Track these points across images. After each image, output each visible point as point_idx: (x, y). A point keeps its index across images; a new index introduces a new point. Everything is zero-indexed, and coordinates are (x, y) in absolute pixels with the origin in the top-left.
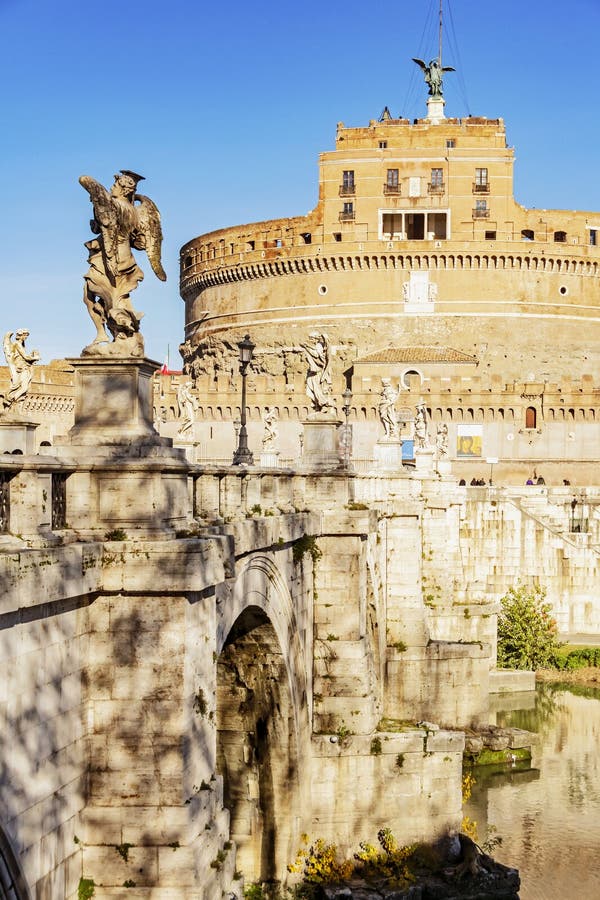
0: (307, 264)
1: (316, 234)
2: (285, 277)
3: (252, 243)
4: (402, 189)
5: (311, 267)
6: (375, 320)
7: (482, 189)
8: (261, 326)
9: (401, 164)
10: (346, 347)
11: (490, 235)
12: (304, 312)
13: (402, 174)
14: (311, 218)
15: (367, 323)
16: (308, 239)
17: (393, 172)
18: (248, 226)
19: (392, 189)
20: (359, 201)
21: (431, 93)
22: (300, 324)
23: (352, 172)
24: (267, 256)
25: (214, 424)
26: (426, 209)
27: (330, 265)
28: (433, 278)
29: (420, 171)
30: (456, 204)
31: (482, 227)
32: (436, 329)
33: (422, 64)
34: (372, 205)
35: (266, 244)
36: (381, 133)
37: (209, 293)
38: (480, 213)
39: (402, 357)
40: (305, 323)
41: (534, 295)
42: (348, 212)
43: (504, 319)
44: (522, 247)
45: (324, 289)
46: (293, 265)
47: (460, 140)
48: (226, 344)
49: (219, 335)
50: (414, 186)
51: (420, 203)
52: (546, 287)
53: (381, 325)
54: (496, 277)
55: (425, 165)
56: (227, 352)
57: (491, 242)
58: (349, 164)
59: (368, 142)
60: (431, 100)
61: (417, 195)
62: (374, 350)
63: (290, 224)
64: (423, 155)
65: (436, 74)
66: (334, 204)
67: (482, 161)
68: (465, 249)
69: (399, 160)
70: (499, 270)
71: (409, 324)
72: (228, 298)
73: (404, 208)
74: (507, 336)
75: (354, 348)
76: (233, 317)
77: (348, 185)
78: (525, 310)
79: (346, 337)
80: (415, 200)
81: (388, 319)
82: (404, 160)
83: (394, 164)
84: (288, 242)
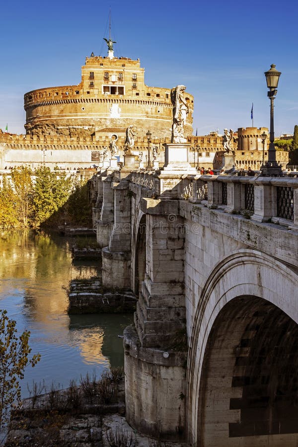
0: (77, 100)
1: (81, 91)
2: (69, 104)
3: (57, 93)
4: (110, 78)
5: (79, 101)
6: (101, 119)
7: (135, 80)
8: (61, 119)
9: (109, 71)
10: (91, 127)
11: (137, 94)
12: (77, 116)
13: (109, 74)
14: (79, 86)
15: (98, 119)
16: (78, 93)
17: (107, 73)
18: (55, 88)
19: (106, 79)
20: (95, 82)
21: (109, 49)
22: (75, 119)
23: (93, 73)
24: (63, 98)
25: (52, 151)
26: (118, 85)
27: (86, 101)
28: (120, 106)
29: (115, 73)
30: (127, 85)
31: (135, 92)
32: (121, 122)
33: (106, 40)
34: (100, 83)
35: (62, 94)
36: (101, 61)
37: (39, 108)
38: (134, 87)
39: (111, 130)
40: (77, 119)
41: (150, 113)
42: (92, 85)
43: (141, 120)
44: (146, 98)
45: (83, 109)
46: (72, 101)
47: (126, 64)
48: (47, 125)
49: (44, 122)
50: (114, 78)
51: (115, 83)
52: (154, 111)
53: (103, 120)
54: (139, 107)
55: (117, 72)
56: (47, 127)
57: (138, 96)
58: (92, 70)
59: (97, 63)
60: (109, 51)
61: (114, 81)
62: (100, 128)
63: (72, 88)
64: (116, 68)
65: (111, 43)
66: (87, 82)
67: (135, 72)
68: (130, 98)
69: (108, 70)
70: (140, 105)
71: (112, 120)
72: (47, 110)
73: (110, 85)
74: (143, 125)
75: (94, 127)
76: (50, 117)
77: (92, 76)
78: (148, 117)
79: (91, 124)
80: (114, 82)
81: (105, 119)
82: (110, 70)
83: (107, 71)
84: (71, 93)
